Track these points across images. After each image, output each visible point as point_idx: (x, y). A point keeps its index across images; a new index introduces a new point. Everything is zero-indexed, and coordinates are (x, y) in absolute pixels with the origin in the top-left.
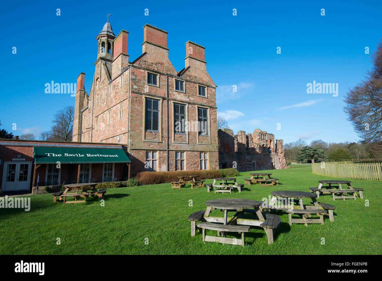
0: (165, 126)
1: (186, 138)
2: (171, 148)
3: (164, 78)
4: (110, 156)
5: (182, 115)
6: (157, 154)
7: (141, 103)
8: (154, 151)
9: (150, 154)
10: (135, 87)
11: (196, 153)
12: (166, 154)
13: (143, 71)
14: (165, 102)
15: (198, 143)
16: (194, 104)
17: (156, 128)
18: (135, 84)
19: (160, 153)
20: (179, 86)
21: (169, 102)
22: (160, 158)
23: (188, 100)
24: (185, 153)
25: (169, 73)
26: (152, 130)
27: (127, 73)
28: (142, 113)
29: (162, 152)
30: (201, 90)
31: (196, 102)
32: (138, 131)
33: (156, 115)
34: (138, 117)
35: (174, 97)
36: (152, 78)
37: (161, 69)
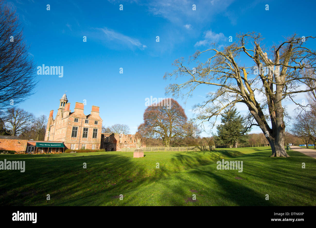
0: (79, 135)
1: (87, 139)
2: (80, 143)
3: (81, 119)
4: (58, 145)
5: (87, 132)
6: (75, 145)
7: (71, 128)
8: (74, 144)
9: (72, 145)
10: (69, 123)
11: (90, 144)
12: (78, 145)
13: (73, 118)
14: (80, 127)
15: (92, 141)
16: (92, 128)
17: (76, 136)
18: (70, 122)
19: (76, 145)
20: (86, 122)
21: (82, 128)
22: (76, 146)
23: (90, 126)
24: (86, 144)
25: (83, 118)
26: (74, 137)
27: (68, 118)
28: (71, 131)
29: (77, 144)
30: (96, 123)
31: (93, 127)
32: (69, 137)
33: (76, 132)
34: (69, 133)
35: (84, 125)
36: (76, 120)
37: (80, 117)
